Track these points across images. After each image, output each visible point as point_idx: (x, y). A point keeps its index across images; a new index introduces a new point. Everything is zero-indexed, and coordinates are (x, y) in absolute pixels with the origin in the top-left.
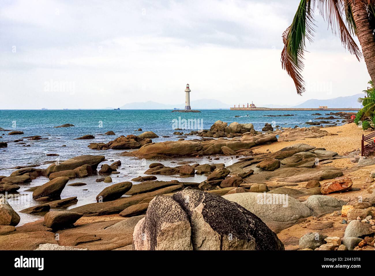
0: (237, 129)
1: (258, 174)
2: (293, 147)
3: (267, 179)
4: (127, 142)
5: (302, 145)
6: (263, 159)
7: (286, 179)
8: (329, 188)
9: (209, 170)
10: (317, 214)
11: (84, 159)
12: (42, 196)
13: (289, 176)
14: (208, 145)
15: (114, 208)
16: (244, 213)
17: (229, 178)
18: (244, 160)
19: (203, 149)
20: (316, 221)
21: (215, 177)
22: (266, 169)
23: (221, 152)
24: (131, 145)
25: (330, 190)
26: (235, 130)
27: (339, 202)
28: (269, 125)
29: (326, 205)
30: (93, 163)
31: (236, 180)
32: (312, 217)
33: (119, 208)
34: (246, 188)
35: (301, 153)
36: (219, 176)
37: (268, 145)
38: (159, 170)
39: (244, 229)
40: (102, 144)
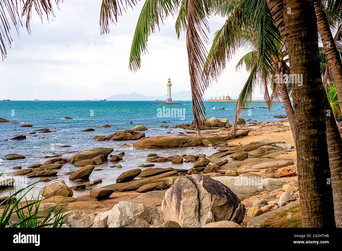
0: (214, 123)
1: (231, 162)
2: (258, 142)
3: (238, 167)
4: (125, 135)
5: (265, 140)
6: (236, 151)
7: (252, 166)
8: (280, 174)
9: (194, 159)
10: (268, 190)
11: (98, 151)
12: (76, 179)
13: (254, 164)
14: (192, 138)
15: (132, 187)
16: (221, 185)
17: (210, 166)
18: (220, 152)
19: (188, 142)
20: (266, 194)
21: (200, 165)
22: (237, 159)
23: (202, 144)
24: (128, 138)
25: (281, 175)
26: (213, 124)
27: (283, 182)
28: (242, 120)
29: (274, 185)
30: (105, 154)
31: (215, 168)
32: (264, 192)
33: (135, 187)
34: (222, 173)
35: (264, 147)
36: (202, 165)
37: (240, 138)
38: (156, 160)
39: (222, 192)
40: (104, 137)
